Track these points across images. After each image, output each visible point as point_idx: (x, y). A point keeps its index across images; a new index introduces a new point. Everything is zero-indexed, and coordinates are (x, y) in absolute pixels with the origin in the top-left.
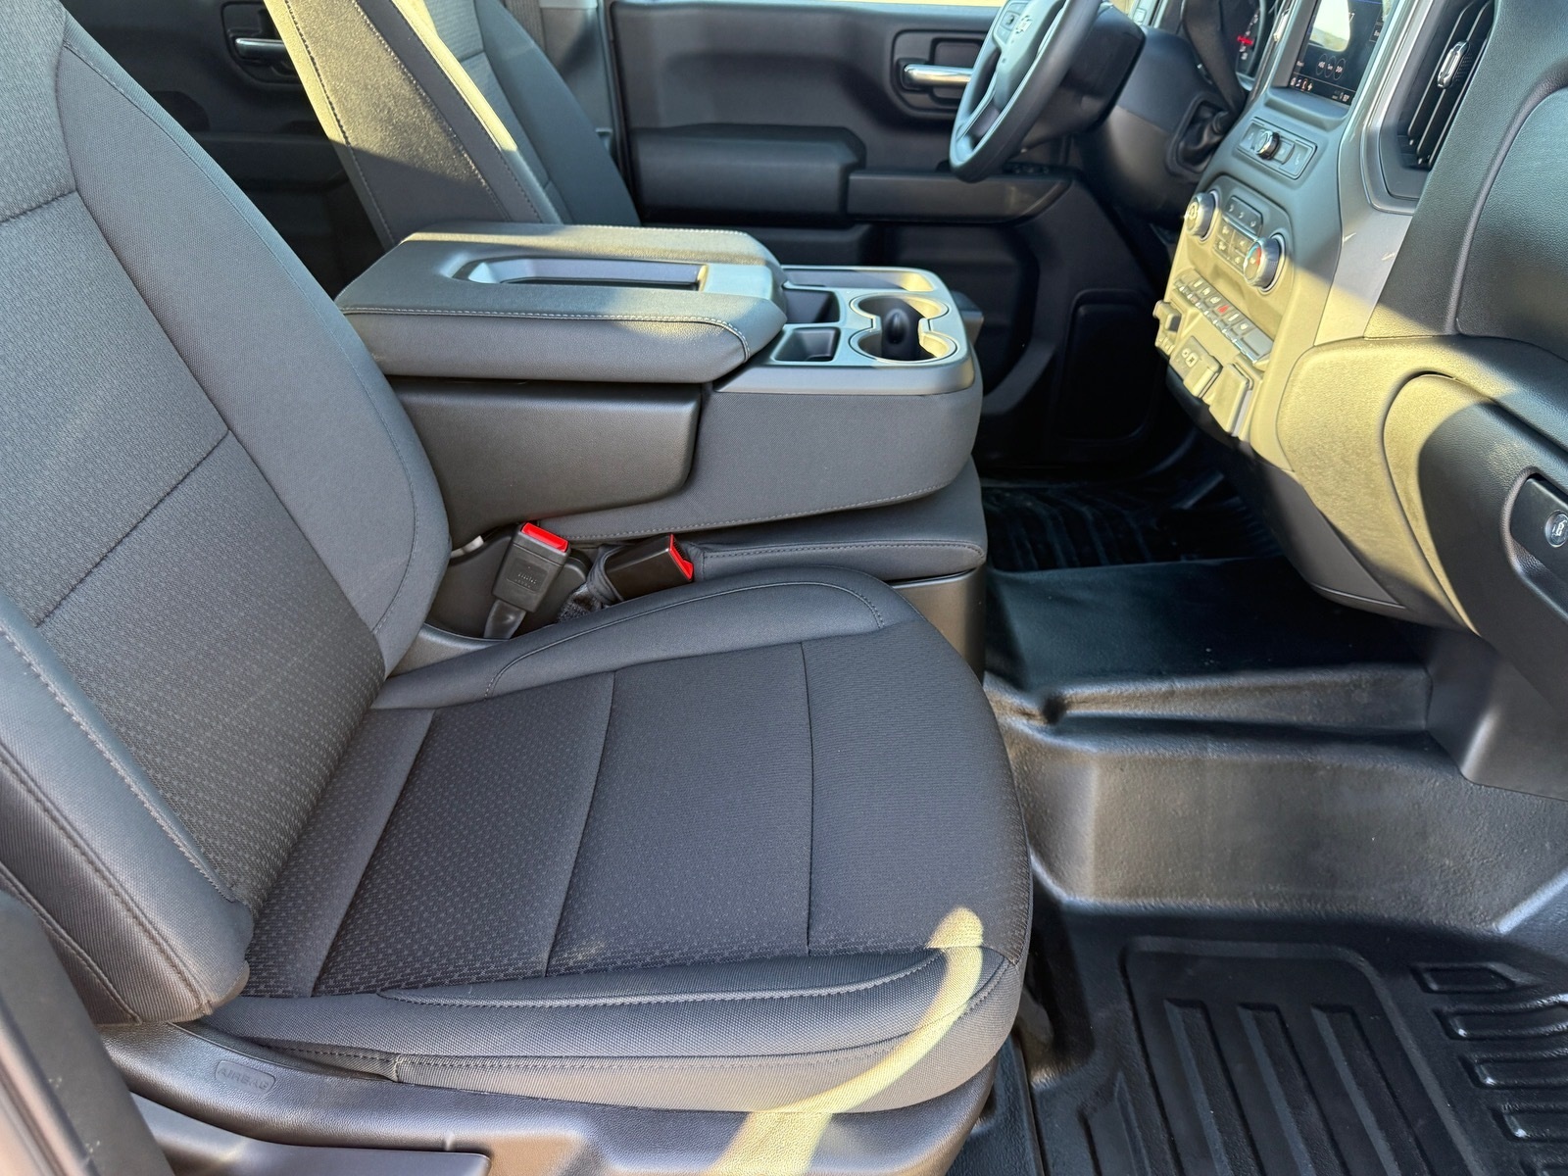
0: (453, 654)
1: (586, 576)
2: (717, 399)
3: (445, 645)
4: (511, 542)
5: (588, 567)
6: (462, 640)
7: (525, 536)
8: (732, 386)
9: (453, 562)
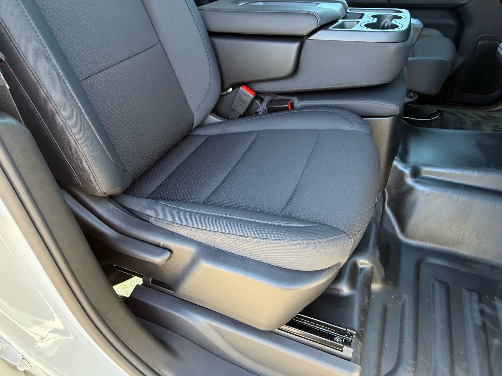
0: (215, 122)
1: (261, 104)
2: (307, 41)
3: (213, 119)
4: (238, 91)
5: (262, 101)
6: (218, 118)
7: (242, 89)
8: (312, 37)
9: (221, 96)
